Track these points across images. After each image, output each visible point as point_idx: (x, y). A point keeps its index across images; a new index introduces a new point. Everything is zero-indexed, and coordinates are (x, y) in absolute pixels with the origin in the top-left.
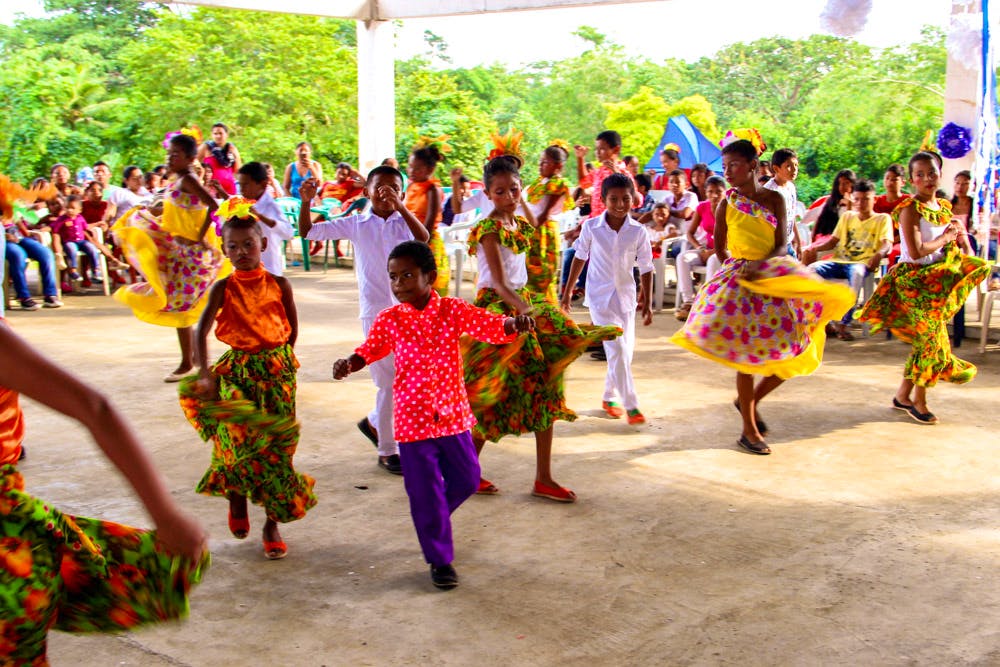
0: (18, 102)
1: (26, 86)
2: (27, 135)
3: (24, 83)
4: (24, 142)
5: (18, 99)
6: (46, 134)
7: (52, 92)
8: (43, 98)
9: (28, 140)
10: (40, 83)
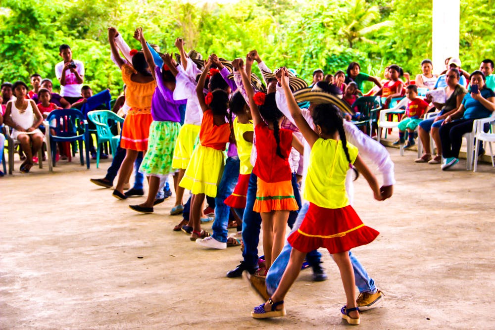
0: (309, 28)
1: (315, 17)
2: (314, 52)
3: (314, 14)
4: (312, 57)
5: (309, 26)
6: (326, 51)
7: (333, 20)
8: (325, 25)
9: (314, 56)
10: (324, 13)
